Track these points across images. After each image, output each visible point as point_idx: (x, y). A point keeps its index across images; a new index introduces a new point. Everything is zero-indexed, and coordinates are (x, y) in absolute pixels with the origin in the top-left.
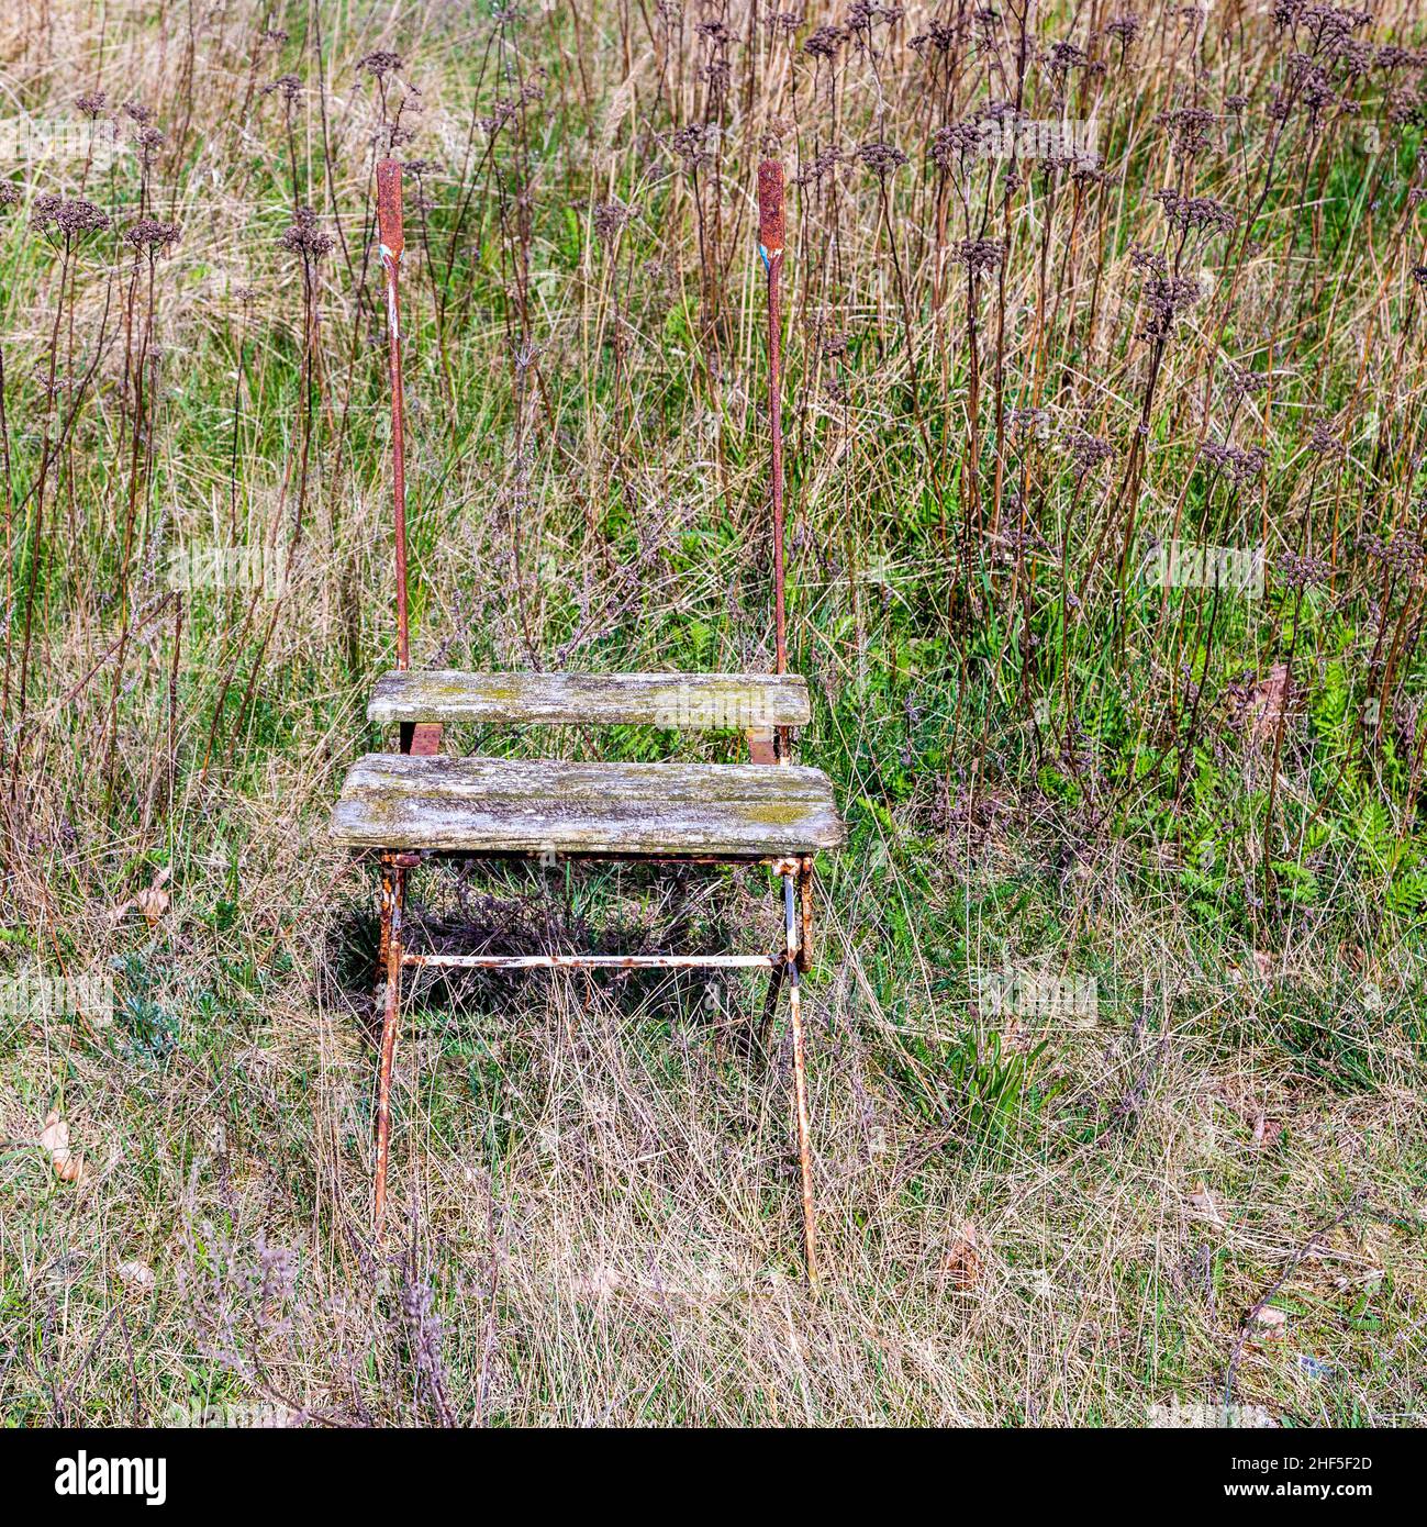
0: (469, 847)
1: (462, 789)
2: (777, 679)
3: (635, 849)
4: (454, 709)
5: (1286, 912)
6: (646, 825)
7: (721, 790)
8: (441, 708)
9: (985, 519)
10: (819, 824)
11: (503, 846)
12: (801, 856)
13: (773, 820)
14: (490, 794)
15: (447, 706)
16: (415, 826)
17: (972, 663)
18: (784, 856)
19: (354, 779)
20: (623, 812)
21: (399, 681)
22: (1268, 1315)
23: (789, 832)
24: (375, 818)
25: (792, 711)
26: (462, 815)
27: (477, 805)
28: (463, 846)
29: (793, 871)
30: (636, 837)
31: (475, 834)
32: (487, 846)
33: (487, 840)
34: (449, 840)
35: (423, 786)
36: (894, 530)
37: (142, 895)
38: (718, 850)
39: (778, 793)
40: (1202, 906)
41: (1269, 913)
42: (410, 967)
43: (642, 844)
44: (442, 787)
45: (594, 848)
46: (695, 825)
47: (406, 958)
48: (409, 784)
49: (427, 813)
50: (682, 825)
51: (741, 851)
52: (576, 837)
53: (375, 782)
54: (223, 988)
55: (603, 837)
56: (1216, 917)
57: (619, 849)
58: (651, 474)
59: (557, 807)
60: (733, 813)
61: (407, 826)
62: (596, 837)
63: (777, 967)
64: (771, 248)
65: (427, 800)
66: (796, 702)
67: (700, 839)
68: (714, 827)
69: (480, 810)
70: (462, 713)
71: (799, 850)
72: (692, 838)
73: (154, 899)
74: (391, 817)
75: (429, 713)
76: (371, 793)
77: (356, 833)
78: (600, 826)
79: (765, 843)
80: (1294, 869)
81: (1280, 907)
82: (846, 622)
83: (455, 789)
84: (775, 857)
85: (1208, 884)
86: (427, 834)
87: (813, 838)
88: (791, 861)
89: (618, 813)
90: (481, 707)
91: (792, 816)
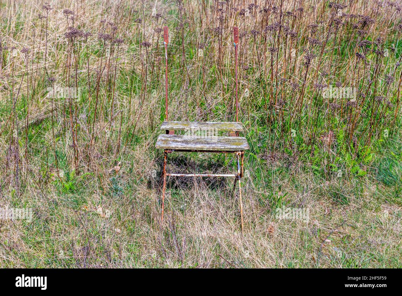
0: (181, 149)
1: (179, 140)
2: (236, 123)
3: (211, 149)
4: (177, 127)
5: (332, 174)
6: (213, 145)
7: (227, 140)
8: (174, 127)
9: (274, 103)
10: (245, 145)
11: (187, 149)
12: (242, 151)
13: (237, 145)
14: (184, 141)
15: (175, 127)
16: (171, 145)
17: (272, 130)
18: (239, 151)
19: (159, 138)
20: (209, 143)
21: (166, 123)
22: (327, 240)
23: (240, 147)
24: (164, 144)
25: (239, 128)
26: (180, 143)
27: (183, 142)
28: (180, 149)
29: (240, 154)
30: (212, 147)
31: (182, 147)
32: (184, 149)
33: (184, 148)
34: (178, 147)
35: (172, 139)
36: (256, 106)
37: (115, 167)
38: (227, 150)
39: (237, 141)
40: (316, 172)
41: (329, 174)
42: (168, 176)
43: (213, 149)
44: (175, 140)
45: (204, 149)
46: (222, 145)
47: (167, 174)
48: (169, 139)
49: (173, 143)
50: (220, 145)
51: (231, 150)
52: (201, 147)
53: (163, 139)
54: (131, 184)
55: (206, 147)
56: (318, 175)
57: (208, 150)
58: (209, 96)
59: (197, 143)
60: (229, 144)
61: (170, 145)
62: (204, 147)
63: (236, 177)
64: (236, 43)
65: (173, 141)
66: (240, 127)
67: (223, 148)
68: (226, 146)
69: (183, 143)
70: (178, 128)
71: (241, 150)
72: (222, 148)
73: (117, 168)
74: (167, 144)
75: (172, 128)
76: (162, 140)
77: (161, 146)
78: (205, 145)
79: (235, 148)
80: (333, 165)
81: (331, 172)
82: (247, 122)
83: (178, 140)
84: (237, 151)
85: (317, 168)
86: (173, 146)
87: (244, 148)
88: (240, 152)
89: (208, 143)
90: (182, 127)
91: (240, 145)
